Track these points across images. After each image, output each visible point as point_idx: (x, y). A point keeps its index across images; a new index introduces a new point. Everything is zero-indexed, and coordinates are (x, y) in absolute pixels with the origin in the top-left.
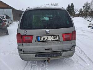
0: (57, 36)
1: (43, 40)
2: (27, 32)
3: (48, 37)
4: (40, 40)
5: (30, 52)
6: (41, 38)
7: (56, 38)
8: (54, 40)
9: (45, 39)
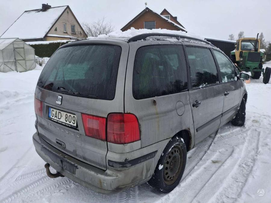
0: (75, 117)
1: (54, 118)
4: (51, 117)
6: (53, 112)
7: (74, 122)
8: (70, 126)
9: (56, 117)
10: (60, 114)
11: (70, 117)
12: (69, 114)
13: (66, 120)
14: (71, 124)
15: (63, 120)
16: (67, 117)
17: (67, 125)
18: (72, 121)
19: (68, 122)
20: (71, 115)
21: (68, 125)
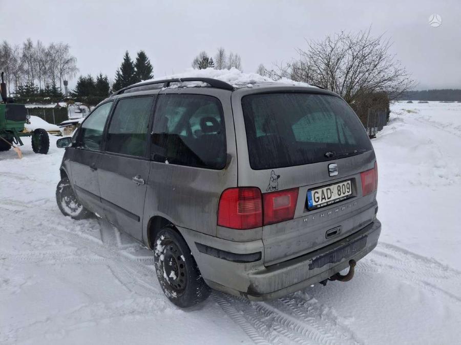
0: (349, 182)
1: (320, 202)
2: (278, 177)
3: (331, 187)
4: (314, 204)
5: (286, 256)
6: (317, 195)
7: (348, 190)
8: (345, 198)
9: (325, 198)
10: (329, 191)
11: (344, 187)
12: (341, 184)
13: (339, 193)
14: (347, 194)
15: (335, 196)
16: (339, 188)
17: (341, 199)
18: (347, 190)
19: (342, 195)
20: (344, 183)
21: (343, 199)
